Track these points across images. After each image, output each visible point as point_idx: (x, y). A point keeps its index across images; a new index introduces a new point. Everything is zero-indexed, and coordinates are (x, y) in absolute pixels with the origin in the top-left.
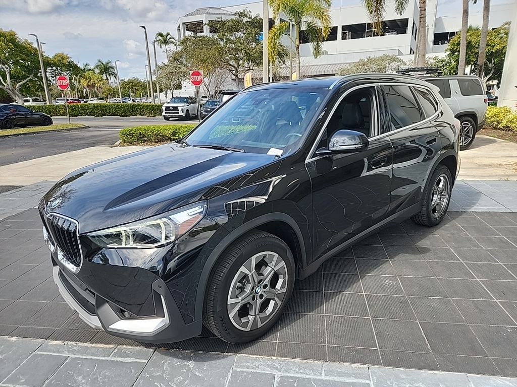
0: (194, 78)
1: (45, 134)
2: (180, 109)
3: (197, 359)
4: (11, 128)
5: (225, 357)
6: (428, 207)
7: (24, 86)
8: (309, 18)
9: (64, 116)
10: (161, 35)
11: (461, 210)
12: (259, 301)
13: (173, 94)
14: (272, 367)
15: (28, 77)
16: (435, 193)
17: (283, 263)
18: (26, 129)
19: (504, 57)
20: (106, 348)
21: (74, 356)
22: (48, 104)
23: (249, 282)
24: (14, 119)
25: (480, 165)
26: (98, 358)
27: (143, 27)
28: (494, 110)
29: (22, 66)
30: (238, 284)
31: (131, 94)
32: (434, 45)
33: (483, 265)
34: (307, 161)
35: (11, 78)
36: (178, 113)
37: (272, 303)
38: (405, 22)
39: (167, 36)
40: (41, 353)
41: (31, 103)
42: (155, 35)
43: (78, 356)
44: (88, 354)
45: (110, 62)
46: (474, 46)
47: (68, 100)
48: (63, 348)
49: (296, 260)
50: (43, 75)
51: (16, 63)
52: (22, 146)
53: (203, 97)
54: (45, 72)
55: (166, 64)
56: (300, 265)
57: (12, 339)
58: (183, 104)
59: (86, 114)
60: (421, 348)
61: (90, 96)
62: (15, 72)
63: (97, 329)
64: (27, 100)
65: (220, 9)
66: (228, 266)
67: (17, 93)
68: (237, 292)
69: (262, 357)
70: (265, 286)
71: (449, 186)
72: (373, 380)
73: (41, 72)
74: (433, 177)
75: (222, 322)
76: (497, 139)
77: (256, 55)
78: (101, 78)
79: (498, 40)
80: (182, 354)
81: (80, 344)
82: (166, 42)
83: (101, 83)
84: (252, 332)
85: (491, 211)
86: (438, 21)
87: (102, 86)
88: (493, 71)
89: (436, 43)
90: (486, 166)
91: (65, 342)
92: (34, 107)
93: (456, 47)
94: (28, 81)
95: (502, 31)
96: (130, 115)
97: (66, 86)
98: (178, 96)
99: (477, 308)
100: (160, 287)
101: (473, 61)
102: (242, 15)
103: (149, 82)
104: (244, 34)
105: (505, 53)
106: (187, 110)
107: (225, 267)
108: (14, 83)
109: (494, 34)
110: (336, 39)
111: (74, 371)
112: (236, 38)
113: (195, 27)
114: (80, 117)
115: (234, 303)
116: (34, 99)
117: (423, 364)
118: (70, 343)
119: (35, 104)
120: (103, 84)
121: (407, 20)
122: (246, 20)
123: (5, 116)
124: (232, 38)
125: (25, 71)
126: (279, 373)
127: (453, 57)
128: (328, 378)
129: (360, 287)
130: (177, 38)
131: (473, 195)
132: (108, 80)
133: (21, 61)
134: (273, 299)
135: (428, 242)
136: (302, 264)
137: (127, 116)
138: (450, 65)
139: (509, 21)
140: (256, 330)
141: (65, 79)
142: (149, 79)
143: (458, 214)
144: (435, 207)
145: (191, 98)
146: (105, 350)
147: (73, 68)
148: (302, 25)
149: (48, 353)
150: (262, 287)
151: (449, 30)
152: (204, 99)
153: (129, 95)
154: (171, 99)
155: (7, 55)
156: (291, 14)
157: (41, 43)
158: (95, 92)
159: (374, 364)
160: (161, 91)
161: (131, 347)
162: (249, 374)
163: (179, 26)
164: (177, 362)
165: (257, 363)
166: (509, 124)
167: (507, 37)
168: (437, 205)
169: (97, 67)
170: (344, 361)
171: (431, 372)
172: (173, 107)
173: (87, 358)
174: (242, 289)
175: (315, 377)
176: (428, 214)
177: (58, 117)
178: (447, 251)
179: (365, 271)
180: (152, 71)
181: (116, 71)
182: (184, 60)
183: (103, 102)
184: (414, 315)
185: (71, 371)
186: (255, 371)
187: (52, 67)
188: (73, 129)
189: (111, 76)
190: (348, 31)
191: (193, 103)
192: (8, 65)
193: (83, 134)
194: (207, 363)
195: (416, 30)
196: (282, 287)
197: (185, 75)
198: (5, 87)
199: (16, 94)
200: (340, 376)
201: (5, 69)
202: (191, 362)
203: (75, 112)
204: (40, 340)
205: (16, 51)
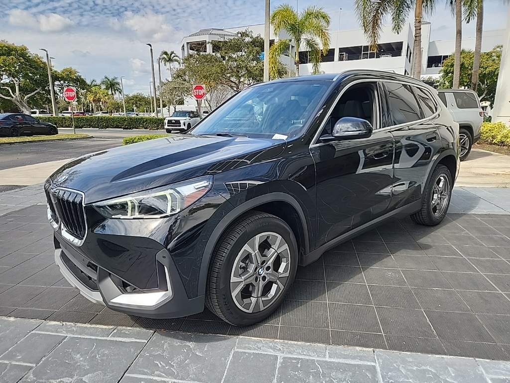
0: (196, 92)
1: (50, 142)
2: (182, 122)
3: (197, 340)
4: (17, 136)
5: (226, 339)
6: (429, 205)
7: (32, 98)
8: (309, 36)
9: (69, 127)
10: (166, 53)
11: (461, 212)
12: (262, 284)
13: (175, 109)
14: (274, 349)
15: (37, 90)
16: (435, 192)
17: (286, 246)
18: (32, 137)
19: (497, 78)
20: (106, 329)
21: (72, 336)
22: (54, 115)
23: (252, 262)
24: (21, 128)
25: (477, 174)
26: (96, 338)
27: (149, 45)
28: (489, 125)
29: (31, 79)
30: (241, 263)
31: (135, 108)
32: (428, 67)
33: (486, 260)
34: (311, 146)
35: (19, 91)
36: (180, 126)
37: (274, 287)
38: (399, 45)
39: (171, 55)
40: (39, 332)
41: (37, 115)
42: (160, 53)
43: (76, 336)
44: (87, 334)
45: (116, 78)
46: (468, 68)
47: (74, 113)
48: (62, 329)
49: (299, 246)
50: (51, 88)
51: (26, 76)
52: (28, 153)
53: (204, 112)
54: (53, 85)
55: (170, 80)
56: (303, 251)
57: (9, 319)
58: (185, 118)
59: (90, 126)
60: (427, 334)
61: (95, 109)
62: (24, 84)
63: (98, 304)
64: (34, 112)
65: (222, 30)
66: (232, 243)
67: (25, 104)
68: (240, 271)
69: (264, 339)
70: (268, 268)
71: (449, 187)
72: (379, 362)
73: (49, 85)
74: (433, 176)
75: (225, 301)
76: (492, 153)
77: (257, 72)
78: (107, 93)
79: (490, 63)
80: (182, 335)
81: (79, 325)
82: (170, 60)
83: (106, 97)
84: (254, 314)
85: (490, 213)
86: (431, 45)
87: (107, 101)
88: (485, 92)
89: (429, 65)
90: (483, 175)
91: (64, 323)
92: (40, 118)
93: (449, 68)
94: (35, 94)
95: (493, 54)
96: (133, 128)
97: (72, 98)
98: (181, 110)
99: (482, 298)
100: (164, 257)
101: (466, 82)
102: (244, 34)
103: (153, 98)
104: (245, 52)
105: (498, 74)
106: (189, 123)
107: (229, 244)
108: (23, 95)
109: (486, 56)
110: (333, 61)
111: (73, 350)
112: (238, 56)
113: (199, 47)
114: (85, 129)
115: (237, 281)
116: (41, 111)
117: (429, 349)
118: (67, 323)
119: (41, 115)
120: (109, 99)
121: (401, 43)
122: (247, 39)
123: (12, 124)
124: (234, 56)
125: (33, 84)
126: (282, 355)
127: (447, 78)
128: (332, 360)
129: (362, 277)
130: (181, 57)
131: (472, 200)
132: (113, 95)
133: (30, 74)
134: (276, 283)
135: (429, 240)
136: (305, 249)
137: (130, 129)
138: (443, 86)
139: (500, 44)
140: (258, 313)
141: (72, 91)
142: (152, 96)
143: (458, 215)
144: (435, 206)
145: (192, 112)
146: (104, 330)
147: (80, 82)
148: (302, 43)
149: (46, 333)
150: (265, 269)
151: (442, 53)
152: (205, 114)
153: (133, 109)
154: (174, 113)
155: (17, 68)
156: (291, 31)
157: (50, 58)
158: (100, 106)
159: (379, 348)
160: (164, 106)
161: (130, 328)
162: (251, 355)
163: (183, 45)
164: (177, 343)
165: (260, 345)
166: (504, 140)
167: (500, 60)
168: (438, 204)
169: (103, 83)
170: (349, 344)
171: (438, 356)
172: (175, 121)
173: (86, 337)
174: (245, 269)
175: (319, 359)
176: (429, 212)
177: (63, 128)
178: (449, 248)
179: (367, 264)
180: (156, 87)
181: (121, 87)
182: (187, 78)
183: (107, 115)
184: (418, 304)
185: (69, 349)
186: (257, 352)
187: (60, 81)
188: (77, 139)
189: (116, 92)
190: (345, 53)
191: (194, 117)
192: (18, 78)
193: (88, 143)
194: (207, 344)
195: (411, 53)
196: (285, 271)
197: (188, 91)
198: (14, 99)
199: (23, 106)
200: (344, 358)
201: (15, 82)
202: (191, 343)
203: (80, 123)
204: (39, 321)
205: (26, 65)
